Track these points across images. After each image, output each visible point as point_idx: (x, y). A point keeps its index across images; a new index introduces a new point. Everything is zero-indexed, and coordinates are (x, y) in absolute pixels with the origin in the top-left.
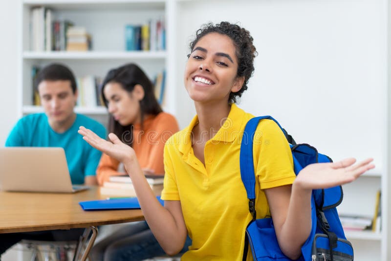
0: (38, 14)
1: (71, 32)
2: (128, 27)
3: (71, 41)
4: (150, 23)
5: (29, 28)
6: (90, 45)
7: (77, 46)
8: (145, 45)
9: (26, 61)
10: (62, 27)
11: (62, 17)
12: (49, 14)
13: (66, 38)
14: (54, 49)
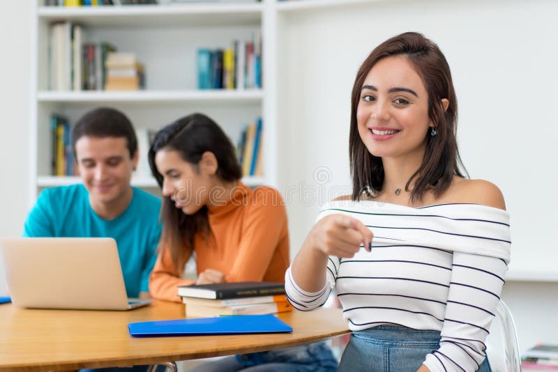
0: (62, 33)
1: (113, 60)
2: (201, 52)
3: (112, 74)
4: (236, 44)
5: (48, 54)
6: (141, 80)
7: (122, 83)
8: (228, 80)
9: (43, 104)
10: (98, 53)
11: (98, 38)
12: (78, 33)
13: (105, 70)
14: (86, 87)
